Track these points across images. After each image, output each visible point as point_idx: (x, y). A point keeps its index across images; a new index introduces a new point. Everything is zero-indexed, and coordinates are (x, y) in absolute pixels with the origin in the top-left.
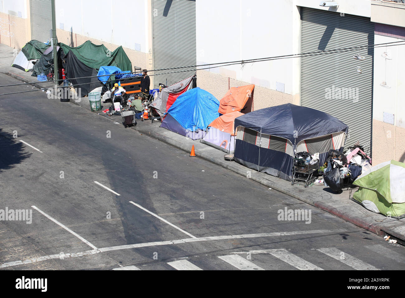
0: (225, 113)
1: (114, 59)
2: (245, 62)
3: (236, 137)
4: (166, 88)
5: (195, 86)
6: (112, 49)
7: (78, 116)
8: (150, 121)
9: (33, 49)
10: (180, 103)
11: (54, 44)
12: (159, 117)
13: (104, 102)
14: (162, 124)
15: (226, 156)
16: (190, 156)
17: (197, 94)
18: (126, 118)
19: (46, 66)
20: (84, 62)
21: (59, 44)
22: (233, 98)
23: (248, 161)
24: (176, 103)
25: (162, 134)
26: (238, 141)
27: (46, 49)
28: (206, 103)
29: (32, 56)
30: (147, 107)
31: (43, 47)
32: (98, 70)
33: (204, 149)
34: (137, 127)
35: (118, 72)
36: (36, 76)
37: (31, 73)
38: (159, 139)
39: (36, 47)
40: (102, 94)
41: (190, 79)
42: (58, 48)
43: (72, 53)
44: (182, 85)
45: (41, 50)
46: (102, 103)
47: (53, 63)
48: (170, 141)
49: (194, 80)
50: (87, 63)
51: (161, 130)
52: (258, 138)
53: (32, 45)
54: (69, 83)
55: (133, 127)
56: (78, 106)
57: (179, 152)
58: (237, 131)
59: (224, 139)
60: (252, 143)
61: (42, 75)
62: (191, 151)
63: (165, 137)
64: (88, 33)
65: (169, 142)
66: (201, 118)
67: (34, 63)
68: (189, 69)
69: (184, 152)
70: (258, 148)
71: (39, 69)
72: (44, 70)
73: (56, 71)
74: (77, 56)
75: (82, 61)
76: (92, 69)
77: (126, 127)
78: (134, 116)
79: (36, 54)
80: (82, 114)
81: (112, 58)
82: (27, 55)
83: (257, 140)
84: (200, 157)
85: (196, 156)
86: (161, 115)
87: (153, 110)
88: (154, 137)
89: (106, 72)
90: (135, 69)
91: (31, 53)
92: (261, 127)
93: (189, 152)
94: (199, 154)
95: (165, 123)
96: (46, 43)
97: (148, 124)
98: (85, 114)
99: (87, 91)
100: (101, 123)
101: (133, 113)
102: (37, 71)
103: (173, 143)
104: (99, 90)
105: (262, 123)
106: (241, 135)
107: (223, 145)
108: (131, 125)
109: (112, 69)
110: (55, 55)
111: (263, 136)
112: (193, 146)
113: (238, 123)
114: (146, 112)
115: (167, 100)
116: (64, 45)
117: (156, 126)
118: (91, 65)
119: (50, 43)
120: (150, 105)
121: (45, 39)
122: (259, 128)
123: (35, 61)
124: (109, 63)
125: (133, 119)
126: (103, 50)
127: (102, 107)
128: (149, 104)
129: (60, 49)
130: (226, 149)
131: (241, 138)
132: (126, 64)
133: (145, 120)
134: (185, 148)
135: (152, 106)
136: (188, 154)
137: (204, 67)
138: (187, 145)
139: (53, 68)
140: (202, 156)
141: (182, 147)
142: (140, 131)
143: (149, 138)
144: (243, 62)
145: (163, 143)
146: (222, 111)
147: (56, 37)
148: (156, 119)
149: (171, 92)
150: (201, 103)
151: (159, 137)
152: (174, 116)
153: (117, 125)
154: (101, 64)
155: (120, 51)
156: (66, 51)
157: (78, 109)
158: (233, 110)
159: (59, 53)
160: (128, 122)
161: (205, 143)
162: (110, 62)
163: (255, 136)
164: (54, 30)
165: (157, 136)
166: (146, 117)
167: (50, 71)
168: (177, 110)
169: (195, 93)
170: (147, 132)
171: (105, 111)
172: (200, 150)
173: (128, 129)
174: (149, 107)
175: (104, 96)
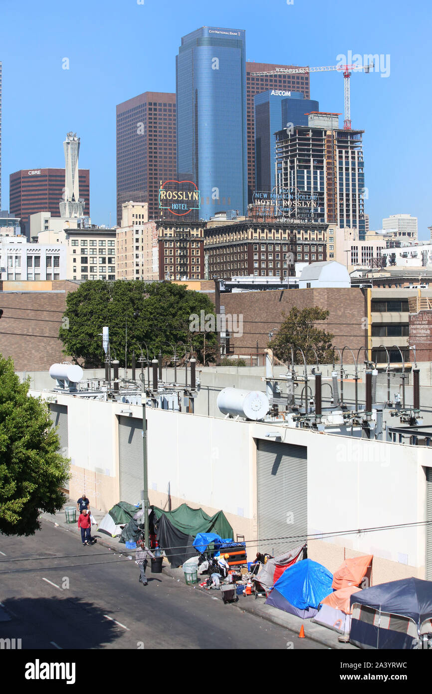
0: (339, 589)
1: (213, 526)
2: (362, 531)
3: (351, 616)
4: (272, 559)
5: (305, 556)
6: (211, 514)
7: (170, 590)
8: (253, 597)
9: (122, 512)
10: (288, 576)
11: (146, 507)
12: (264, 593)
13: (201, 574)
14: (268, 601)
15: (340, 638)
16: (298, 637)
17: (307, 565)
18: (226, 592)
19: (135, 532)
20: (180, 528)
21: (152, 507)
22: (349, 571)
23: (365, 643)
24: (284, 576)
25: (266, 612)
26: (354, 620)
27: (136, 512)
28: (318, 577)
29: (120, 520)
30: (250, 581)
31: (133, 510)
32: (195, 537)
33: (314, 630)
34: (239, 604)
35: (218, 540)
36: (124, 542)
37: (119, 539)
38: (264, 618)
39: (125, 510)
40: (199, 565)
41: (300, 548)
42: (150, 511)
43: (166, 517)
44: (291, 556)
45: (130, 513)
46: (199, 575)
47: (143, 528)
48: (276, 620)
49: (305, 550)
50: (182, 529)
51: (265, 607)
52: (376, 616)
53: (120, 507)
54: (162, 552)
55: (233, 603)
56: (171, 578)
57: (287, 632)
58: (354, 608)
59: (338, 618)
60: (370, 623)
61: (131, 541)
62: (299, 631)
63: (270, 615)
64: (184, 495)
65: (274, 621)
66: (312, 594)
67: (122, 528)
68: (299, 539)
69: (291, 633)
70: (376, 628)
71: (127, 535)
72: (133, 536)
73: (147, 537)
74: (170, 521)
75: (176, 526)
76: (188, 535)
77: (225, 603)
78: (235, 591)
79: (124, 517)
80: (176, 587)
81: (211, 523)
82: (115, 519)
83: (375, 619)
84: (311, 639)
85: (306, 637)
86: (266, 590)
87: (257, 584)
88: (257, 615)
89: (204, 540)
90: (238, 537)
91: (119, 517)
92: (381, 604)
93: (298, 633)
94: (309, 635)
95: (270, 599)
96: (136, 505)
97: (251, 600)
98: (179, 587)
99: (181, 561)
100: (196, 598)
101: (234, 587)
102: (125, 536)
103: (280, 622)
104: (194, 560)
105: (381, 599)
106: (357, 613)
107: (338, 625)
108: (231, 601)
109: (211, 537)
110: (147, 519)
111: (382, 614)
112: (302, 626)
113: (354, 599)
114: (249, 586)
115: (274, 572)
116: (157, 508)
117: (260, 602)
118: (186, 532)
119: (141, 505)
120: (254, 579)
121: (136, 501)
122: (378, 606)
123: (123, 525)
124: (207, 530)
125: (234, 594)
126: (201, 514)
127: (198, 580)
128: (252, 578)
129: (152, 512)
130: (341, 629)
131: (358, 618)
132: (228, 531)
133: (247, 595)
134: (294, 628)
135: (256, 580)
136: (297, 635)
137: (316, 537)
138: (295, 624)
139: (144, 534)
140: (312, 637)
141: (289, 627)
142: (241, 608)
143: (251, 616)
144: (359, 531)
145: (268, 622)
146: (337, 586)
147: (148, 499)
148: (260, 595)
149: (278, 563)
150: (312, 577)
151: (263, 615)
152: (281, 591)
153: (215, 600)
154: (199, 530)
155: (220, 515)
156: (158, 515)
157: (171, 581)
158: (350, 584)
159: (151, 517)
160: (228, 597)
161: (316, 622)
162: (209, 528)
163: (372, 615)
164: (145, 492)
165: (261, 614)
166: (249, 592)
167: (140, 537)
168: (284, 584)
169: (305, 565)
170: (250, 609)
171: (202, 585)
172: (310, 630)
173: (228, 605)
174: (253, 581)
175: (200, 566)
